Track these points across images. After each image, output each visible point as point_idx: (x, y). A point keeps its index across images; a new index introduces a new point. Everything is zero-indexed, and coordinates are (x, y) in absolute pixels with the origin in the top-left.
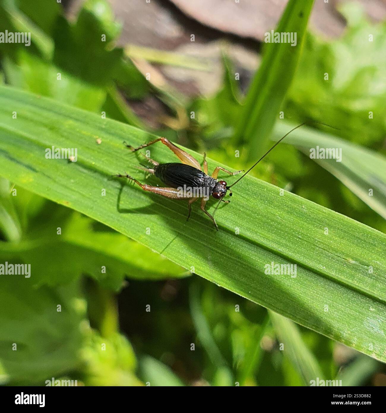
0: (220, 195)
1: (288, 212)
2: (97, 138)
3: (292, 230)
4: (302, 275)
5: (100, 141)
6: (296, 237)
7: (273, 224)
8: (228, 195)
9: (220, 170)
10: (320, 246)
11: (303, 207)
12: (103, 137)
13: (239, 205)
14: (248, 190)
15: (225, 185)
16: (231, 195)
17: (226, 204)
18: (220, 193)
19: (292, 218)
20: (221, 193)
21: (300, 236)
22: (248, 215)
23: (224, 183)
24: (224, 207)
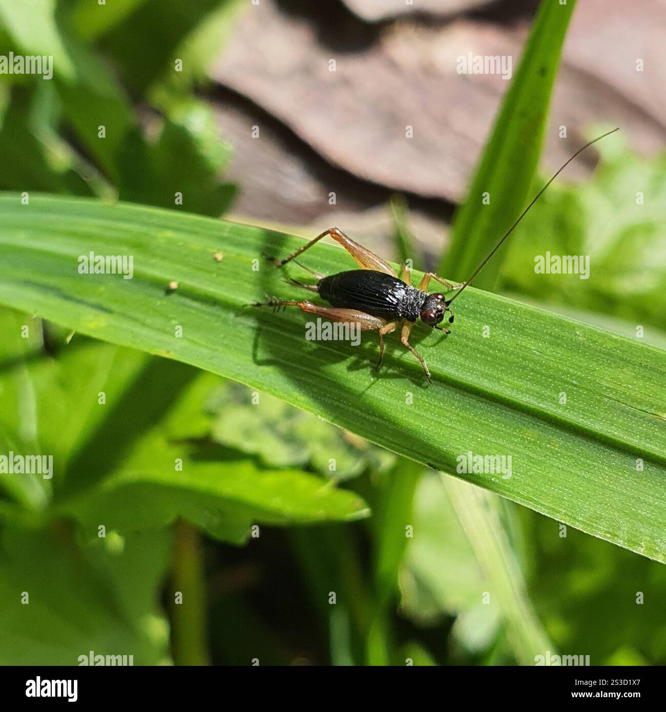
0: (435, 315)
1: (551, 343)
2: (215, 253)
3: (560, 371)
4: (582, 450)
5: (220, 257)
6: (567, 382)
7: (527, 365)
8: (447, 323)
9: (432, 278)
10: (611, 395)
11: (578, 333)
12: (225, 251)
13: (466, 337)
14: (481, 313)
15: (443, 300)
16: (451, 320)
17: (443, 338)
18: (434, 312)
19: (560, 352)
20: (437, 312)
21: (574, 382)
22: (482, 353)
23: (440, 297)
24: (439, 344)
